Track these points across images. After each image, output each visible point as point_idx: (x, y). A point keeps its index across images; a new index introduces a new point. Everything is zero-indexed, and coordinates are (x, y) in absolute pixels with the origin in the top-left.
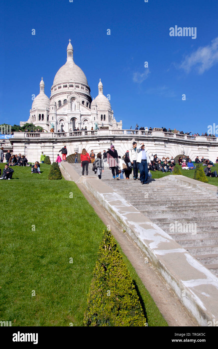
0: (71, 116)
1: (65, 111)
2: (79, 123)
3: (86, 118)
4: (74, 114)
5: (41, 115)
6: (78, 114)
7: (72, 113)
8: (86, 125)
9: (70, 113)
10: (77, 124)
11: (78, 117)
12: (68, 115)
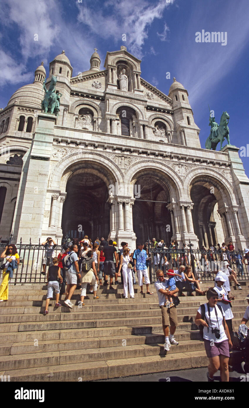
0: (118, 101)
1: (98, 90)
2: (144, 126)
3: (160, 116)
4: (126, 99)
5: (26, 118)
6: (139, 102)
7: (122, 94)
8: (161, 136)
9: (114, 93)
10: (134, 127)
11: (139, 107)
12: (107, 96)
